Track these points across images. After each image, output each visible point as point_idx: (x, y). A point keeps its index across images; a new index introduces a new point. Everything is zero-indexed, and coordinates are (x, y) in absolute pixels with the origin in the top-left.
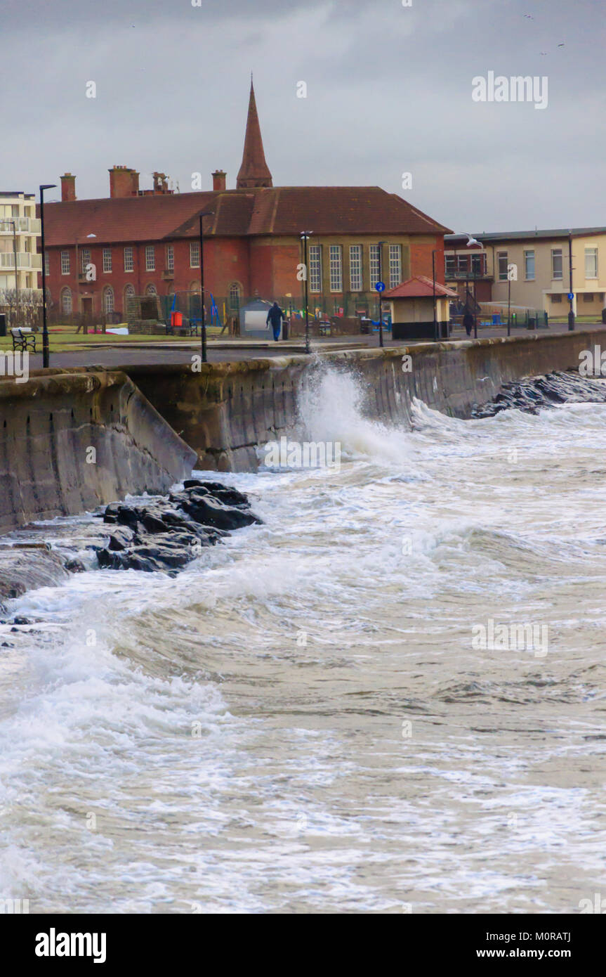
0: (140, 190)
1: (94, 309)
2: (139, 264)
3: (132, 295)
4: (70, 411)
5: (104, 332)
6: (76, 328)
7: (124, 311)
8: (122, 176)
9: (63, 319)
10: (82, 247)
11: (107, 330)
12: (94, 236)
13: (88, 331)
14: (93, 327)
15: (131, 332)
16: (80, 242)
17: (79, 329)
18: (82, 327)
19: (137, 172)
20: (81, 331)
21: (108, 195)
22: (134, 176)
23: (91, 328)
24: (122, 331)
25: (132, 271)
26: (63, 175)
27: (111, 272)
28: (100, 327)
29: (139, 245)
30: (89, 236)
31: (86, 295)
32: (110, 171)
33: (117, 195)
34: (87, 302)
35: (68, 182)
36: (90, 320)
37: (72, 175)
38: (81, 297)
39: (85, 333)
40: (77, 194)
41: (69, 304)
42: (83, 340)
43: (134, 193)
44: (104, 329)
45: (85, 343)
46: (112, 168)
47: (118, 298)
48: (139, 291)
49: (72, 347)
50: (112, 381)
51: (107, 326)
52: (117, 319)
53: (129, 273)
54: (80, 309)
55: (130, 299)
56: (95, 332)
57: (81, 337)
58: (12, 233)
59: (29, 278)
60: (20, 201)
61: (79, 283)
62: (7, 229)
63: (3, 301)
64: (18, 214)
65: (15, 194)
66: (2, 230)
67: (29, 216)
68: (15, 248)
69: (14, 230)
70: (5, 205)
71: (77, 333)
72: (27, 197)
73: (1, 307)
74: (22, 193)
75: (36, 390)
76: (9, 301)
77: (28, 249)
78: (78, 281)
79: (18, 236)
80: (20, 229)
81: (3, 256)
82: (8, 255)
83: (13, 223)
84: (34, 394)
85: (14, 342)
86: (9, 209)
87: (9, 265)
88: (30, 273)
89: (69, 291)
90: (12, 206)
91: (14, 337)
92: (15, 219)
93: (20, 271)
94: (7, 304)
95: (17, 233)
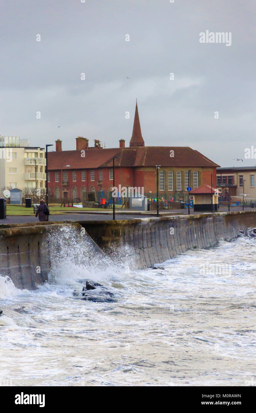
0: (89, 147)
1: (69, 196)
2: (88, 178)
3: (84, 191)
5: (72, 206)
6: (61, 204)
7: (81, 197)
8: (81, 141)
9: (55, 201)
10: (63, 170)
11: (74, 206)
12: (69, 166)
13: (66, 206)
15: (84, 207)
16: (63, 168)
17: (62, 205)
18: (63, 204)
19: (88, 139)
20: (63, 206)
21: (75, 149)
22: (86, 141)
23: (67, 205)
24: (80, 206)
25: (85, 181)
26: (57, 140)
27: (76, 181)
28: (70, 204)
29: (88, 170)
30: (67, 166)
31: (66, 191)
33: (79, 149)
34: (65, 193)
35: (59, 143)
36: (67, 201)
37: (60, 140)
38: (63, 192)
39: (65, 206)
40: (62, 148)
41: (58, 194)
42: (63, 210)
43: (86, 148)
44: (72, 205)
46: (77, 138)
47: (79, 192)
48: (88, 189)
49: (58, 212)
51: (74, 204)
52: (78, 201)
53: (84, 182)
54: (63, 197)
55: (84, 193)
56: (69, 206)
57: (63, 208)
58: (35, 164)
59: (41, 183)
60: (38, 151)
61: (63, 186)
62: (32, 162)
63: (30, 193)
64: (37, 156)
65: (36, 148)
66: (31, 163)
67: (42, 157)
68: (36, 171)
69: (35, 163)
70: (32, 152)
71: (61, 207)
72: (41, 149)
73: (29, 195)
74: (39, 148)
75: (42, 231)
76: (33, 193)
77: (41, 171)
78: (62, 184)
79: (37, 166)
80: (38, 163)
81: (31, 174)
82: (33, 173)
83: (35, 160)
84: (42, 232)
85: (34, 210)
86: (34, 154)
87: (33, 178)
88: (42, 181)
89: (58, 189)
90: (35, 153)
91: (34, 208)
92: (36, 159)
93: (38, 180)
94: (32, 194)
95: (37, 164)
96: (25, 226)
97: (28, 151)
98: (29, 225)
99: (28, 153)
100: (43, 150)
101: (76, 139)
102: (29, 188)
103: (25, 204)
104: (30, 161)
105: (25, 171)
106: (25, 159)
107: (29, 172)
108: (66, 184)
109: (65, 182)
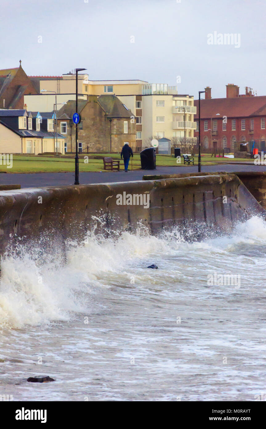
0: (240, 94)
1: (218, 146)
2: (238, 127)
3: (235, 140)
4: (212, 192)
5: (223, 157)
6: (211, 155)
7: (233, 147)
8: (232, 89)
9: (205, 151)
10: (213, 119)
11: (225, 156)
12: (219, 114)
13: (217, 156)
14: (218, 155)
15: (235, 157)
16: (213, 117)
17: (212, 155)
18: (214, 154)
19: (238, 86)
20: (213, 156)
21: (225, 97)
22: (237, 88)
24: (231, 156)
25: (235, 130)
26: (206, 88)
27: (226, 130)
28: (221, 154)
29: (238, 119)
30: (217, 115)
31: (215, 140)
32: (227, 86)
33: (230, 97)
34: (215, 143)
35: (208, 91)
36: (217, 151)
37: (210, 88)
38: (212, 141)
39: (215, 157)
40: (212, 96)
41: (207, 143)
42: (214, 160)
43: (237, 96)
44: (223, 155)
45: (215, 161)
46: (228, 85)
47: (229, 142)
48: (238, 139)
49: (209, 163)
50: (231, 179)
51: (225, 154)
52: (228, 151)
53: (234, 131)
54: (212, 146)
55: (235, 142)
56: (219, 156)
57: (213, 159)
58: (183, 113)
59: (190, 133)
60: (187, 99)
61: (212, 135)
62: (181, 111)
63: (178, 142)
64: (186, 104)
65: (185, 96)
66: (179, 111)
67: (191, 105)
68: (185, 119)
69: (184, 111)
70: (180, 100)
71: (212, 157)
72: (190, 97)
73: (177, 145)
74: (188, 95)
75: (198, 182)
76: (181, 142)
77: (190, 120)
78: (211, 134)
79: (186, 114)
80: (187, 111)
81: (179, 123)
82: (181, 122)
83: (184, 108)
84: (197, 184)
85: (185, 161)
86: (182, 102)
87: (181, 127)
88: (191, 130)
89: (207, 138)
90: (184, 100)
91: (184, 158)
92: (185, 106)
93: (186, 129)
94: (180, 144)
95: (186, 113)
96: (179, 177)
97: (176, 98)
98: (182, 176)
99: (176, 100)
100: (192, 97)
101: (226, 86)
102: (177, 137)
103: (174, 154)
104: (178, 109)
105: (174, 120)
106: (173, 107)
107: (177, 120)
108: (215, 133)
109: (214, 131)
